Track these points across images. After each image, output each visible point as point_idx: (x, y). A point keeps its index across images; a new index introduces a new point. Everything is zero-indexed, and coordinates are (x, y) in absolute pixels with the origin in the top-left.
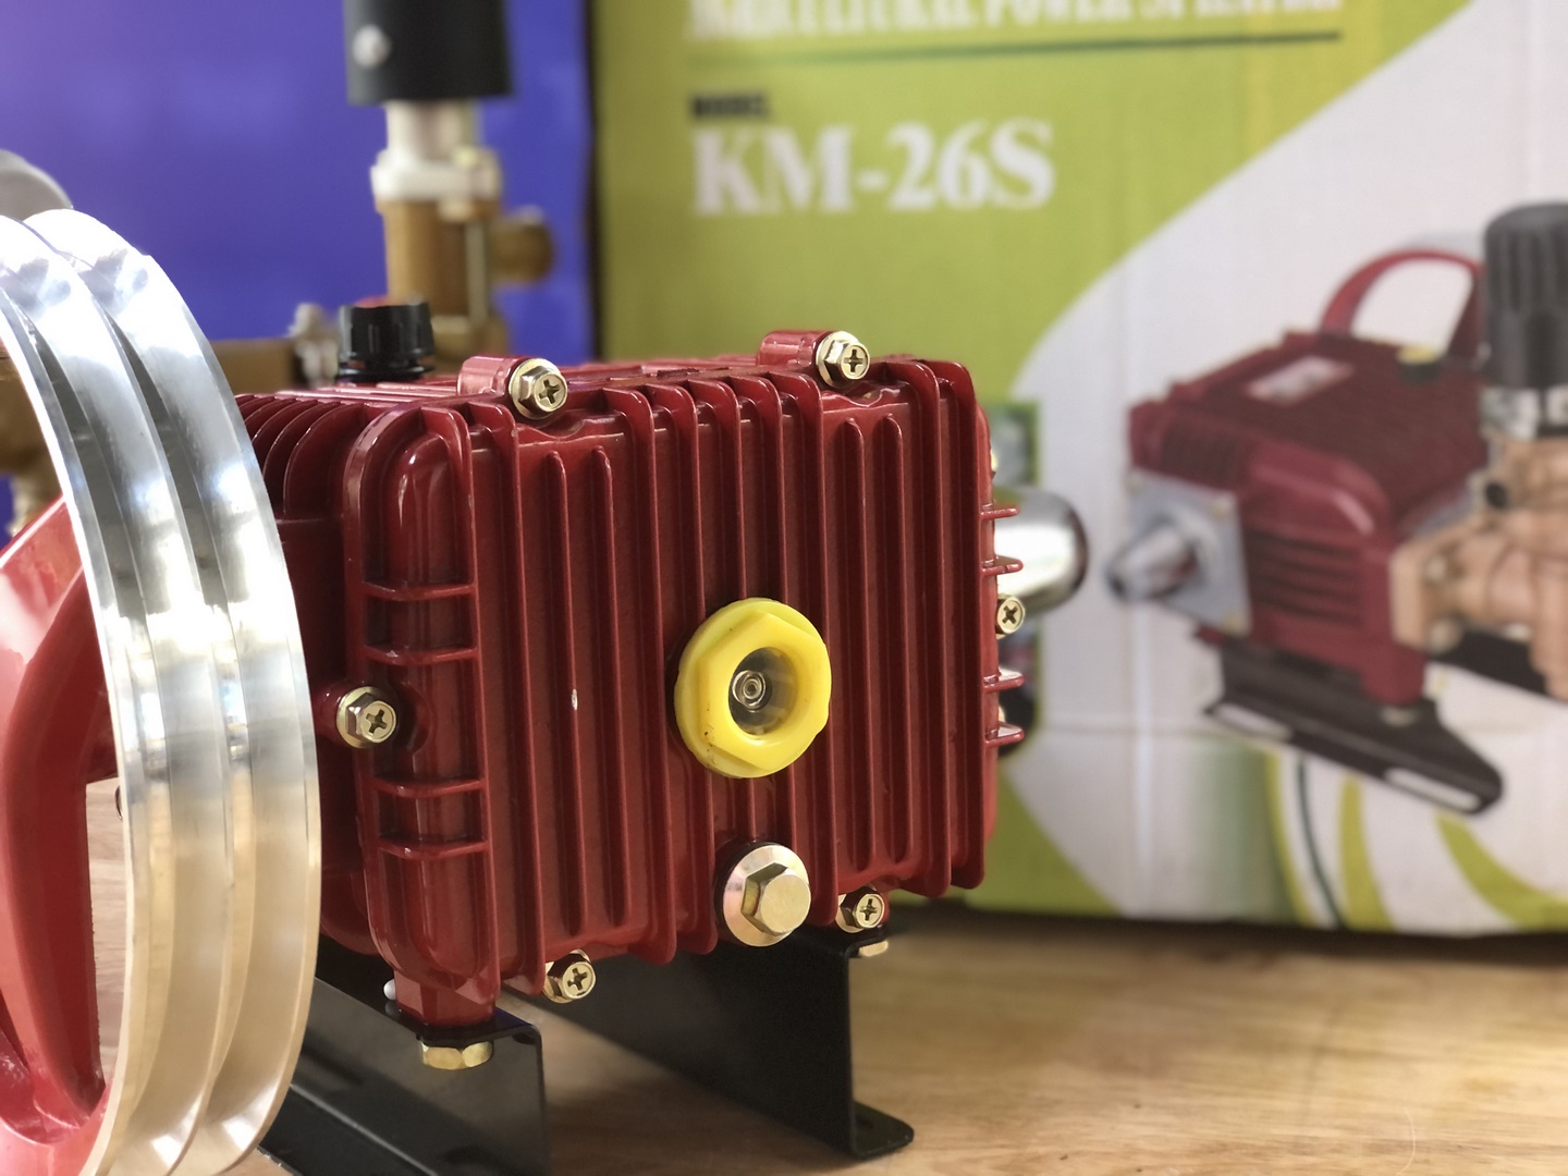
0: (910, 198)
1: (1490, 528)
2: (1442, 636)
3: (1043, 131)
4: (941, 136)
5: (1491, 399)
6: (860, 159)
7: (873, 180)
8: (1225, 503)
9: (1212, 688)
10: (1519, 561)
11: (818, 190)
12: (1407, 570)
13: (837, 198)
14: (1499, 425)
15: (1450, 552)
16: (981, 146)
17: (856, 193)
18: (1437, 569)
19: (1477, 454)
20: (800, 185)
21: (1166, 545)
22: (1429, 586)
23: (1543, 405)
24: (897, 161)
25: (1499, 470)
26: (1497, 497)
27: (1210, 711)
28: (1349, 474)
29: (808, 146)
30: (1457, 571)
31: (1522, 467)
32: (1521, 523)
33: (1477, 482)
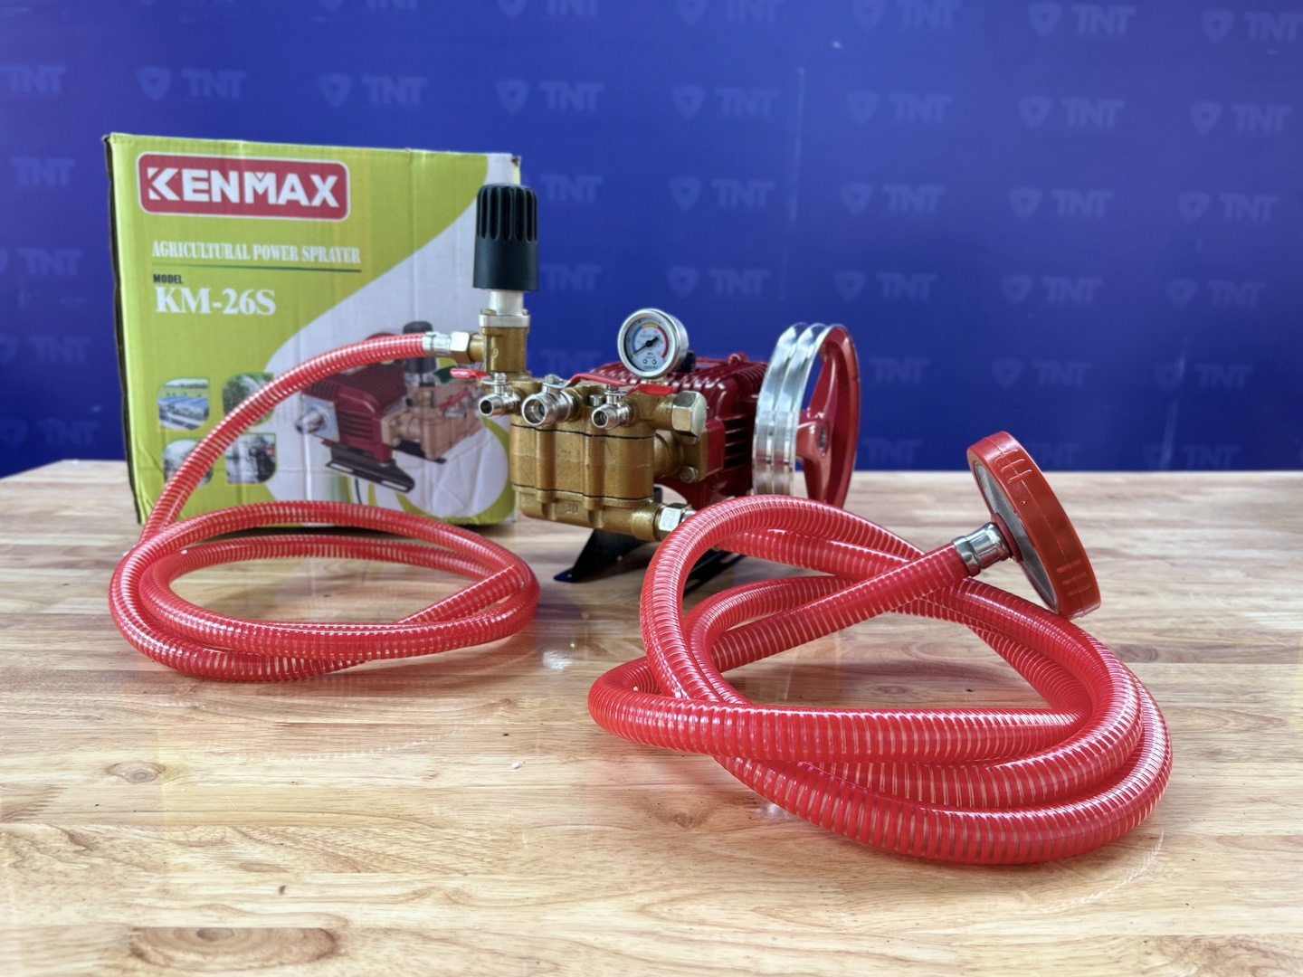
0: (229, 311)
1: (408, 411)
2: (396, 442)
3: (272, 293)
4: (239, 294)
5: (407, 375)
6: (213, 298)
7: (217, 305)
8: (331, 404)
9: (329, 459)
10: (416, 421)
11: (199, 307)
12: (385, 424)
13: (205, 309)
14: (409, 383)
15: (397, 418)
16: (252, 296)
17: (211, 308)
18: (394, 423)
19: (403, 390)
20: (193, 306)
21: (314, 416)
22: (391, 427)
23: (421, 377)
24: (225, 299)
25: (410, 395)
26: (409, 403)
27: (328, 465)
28: (367, 396)
29: (195, 294)
30: (399, 424)
31: (416, 395)
32: (416, 410)
33: (404, 399)
